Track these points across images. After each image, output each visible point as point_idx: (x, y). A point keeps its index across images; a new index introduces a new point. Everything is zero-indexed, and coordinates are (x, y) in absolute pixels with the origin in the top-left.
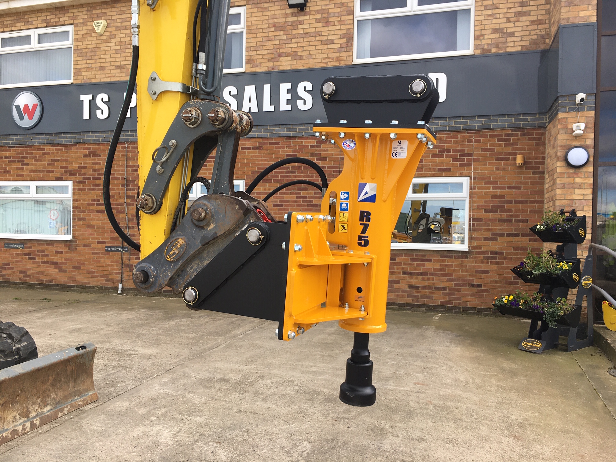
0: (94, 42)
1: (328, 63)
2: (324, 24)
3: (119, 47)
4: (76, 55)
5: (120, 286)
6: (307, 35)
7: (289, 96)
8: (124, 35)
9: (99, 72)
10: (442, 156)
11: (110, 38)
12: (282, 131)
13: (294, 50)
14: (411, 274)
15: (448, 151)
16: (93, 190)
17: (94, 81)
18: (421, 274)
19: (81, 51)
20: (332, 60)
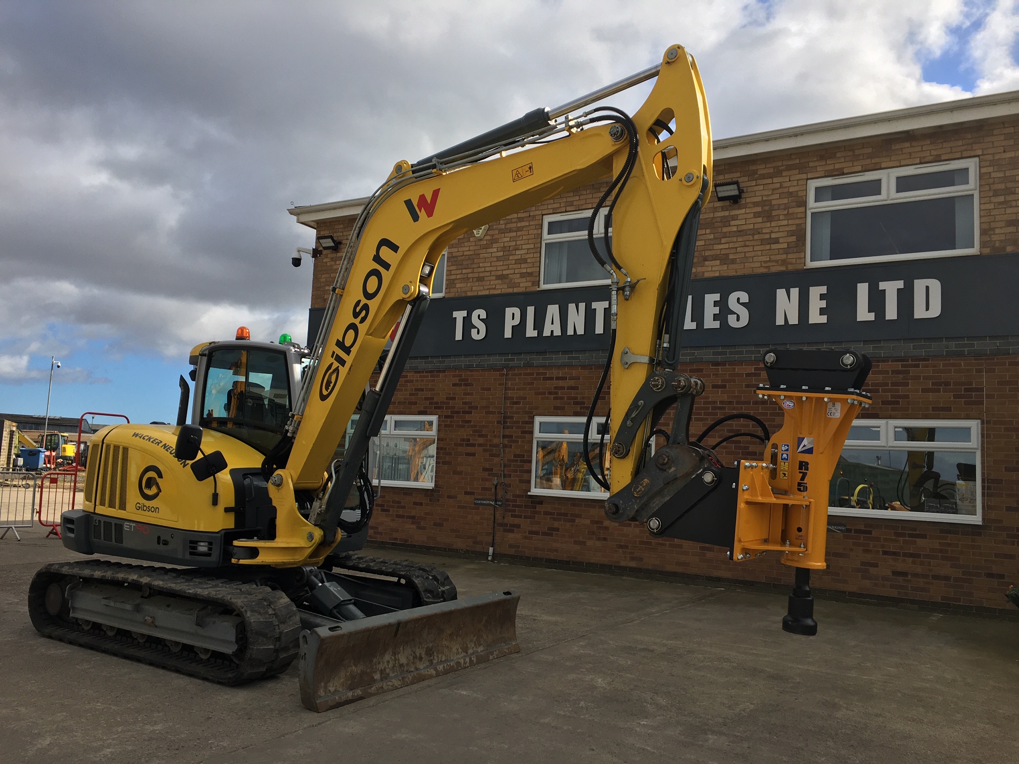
0: (471, 248)
1: (771, 268)
2: (765, 219)
3: (501, 254)
4: (450, 264)
5: (491, 550)
6: (741, 233)
7: (717, 310)
8: (509, 239)
9: (477, 284)
10: (939, 391)
11: (492, 243)
12: (707, 355)
13: (723, 252)
14: (895, 554)
15: (947, 384)
16: (463, 426)
17: (469, 294)
18: (911, 555)
19: (456, 259)
20: (776, 264)
